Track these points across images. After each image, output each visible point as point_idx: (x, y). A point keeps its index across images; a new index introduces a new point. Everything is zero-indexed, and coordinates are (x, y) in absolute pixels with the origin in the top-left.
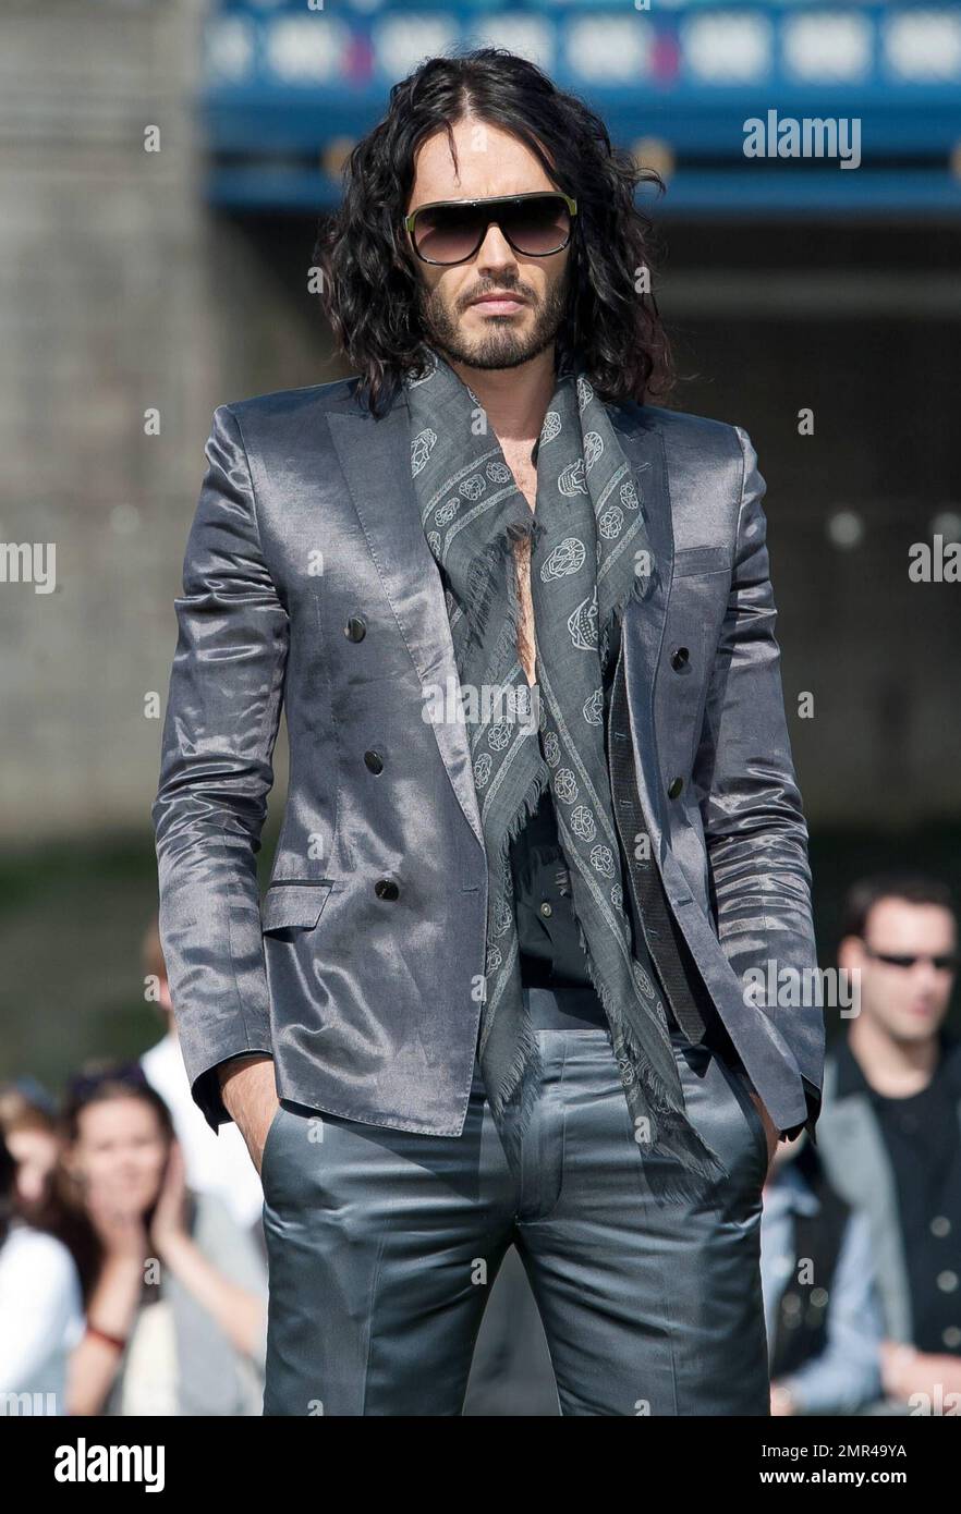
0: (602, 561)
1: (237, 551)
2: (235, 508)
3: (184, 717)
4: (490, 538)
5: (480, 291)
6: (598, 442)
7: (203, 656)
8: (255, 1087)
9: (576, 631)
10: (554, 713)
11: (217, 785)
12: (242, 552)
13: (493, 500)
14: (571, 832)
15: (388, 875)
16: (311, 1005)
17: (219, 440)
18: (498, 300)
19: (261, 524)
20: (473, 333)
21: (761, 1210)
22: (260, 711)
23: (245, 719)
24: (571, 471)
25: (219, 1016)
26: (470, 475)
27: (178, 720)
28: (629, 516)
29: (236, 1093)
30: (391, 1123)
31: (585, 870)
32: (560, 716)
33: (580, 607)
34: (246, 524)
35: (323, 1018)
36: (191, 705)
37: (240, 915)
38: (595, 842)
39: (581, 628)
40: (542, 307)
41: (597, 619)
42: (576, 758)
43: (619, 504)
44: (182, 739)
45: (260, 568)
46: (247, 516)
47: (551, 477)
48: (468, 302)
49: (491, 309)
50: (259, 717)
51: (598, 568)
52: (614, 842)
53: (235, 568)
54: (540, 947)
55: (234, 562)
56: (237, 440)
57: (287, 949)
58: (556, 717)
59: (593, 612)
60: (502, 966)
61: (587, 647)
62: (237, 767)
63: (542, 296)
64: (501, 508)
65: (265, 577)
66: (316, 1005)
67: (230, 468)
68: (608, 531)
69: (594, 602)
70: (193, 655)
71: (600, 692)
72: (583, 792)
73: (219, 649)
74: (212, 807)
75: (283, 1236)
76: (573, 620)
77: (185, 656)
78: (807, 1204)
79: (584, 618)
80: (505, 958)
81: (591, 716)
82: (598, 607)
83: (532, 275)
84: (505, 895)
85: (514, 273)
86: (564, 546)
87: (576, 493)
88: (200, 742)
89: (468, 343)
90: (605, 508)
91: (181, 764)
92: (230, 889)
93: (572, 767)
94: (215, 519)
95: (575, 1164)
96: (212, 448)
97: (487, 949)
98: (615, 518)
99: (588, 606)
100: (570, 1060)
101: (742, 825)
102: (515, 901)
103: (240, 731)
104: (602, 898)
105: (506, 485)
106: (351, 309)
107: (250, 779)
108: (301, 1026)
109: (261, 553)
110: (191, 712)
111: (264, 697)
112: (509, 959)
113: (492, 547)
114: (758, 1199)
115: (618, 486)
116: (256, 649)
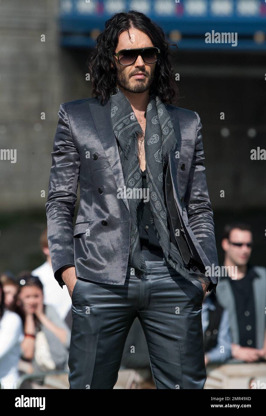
0: (163, 140)
1: (66, 139)
2: (66, 128)
3: (53, 182)
4: (131, 134)
5: (136, 72)
6: (161, 111)
7: (58, 166)
8: (70, 274)
9: (156, 157)
10: (151, 178)
11: (61, 198)
12: (68, 139)
13: (132, 125)
14: (155, 208)
15: (105, 219)
16: (85, 253)
17: (61, 111)
18: (140, 75)
19: (72, 132)
20: (133, 83)
21: (202, 308)
22: (72, 180)
23: (69, 182)
24: (155, 118)
25: (61, 256)
26: (126, 118)
27: (52, 183)
28: (170, 129)
29: (65, 276)
30: (106, 282)
31: (159, 217)
32: (152, 178)
33: (158, 151)
34: (68, 132)
35: (88, 256)
36: (55, 178)
37: (67, 231)
38: (161, 211)
39: (158, 157)
40: (150, 77)
41: (162, 155)
42: (157, 189)
43: (167, 126)
44: (52, 187)
45: (72, 143)
46: (68, 130)
47: (150, 119)
48: (132, 75)
49: (138, 77)
50: (72, 181)
51: (162, 142)
52: (166, 211)
53: (65, 143)
54: (146, 237)
55: (65, 142)
56: (66, 111)
57: (79, 240)
58: (151, 179)
59: (161, 153)
60: (135, 242)
61: (159, 162)
62: (67, 194)
63: (150, 74)
64: (134, 127)
65: (73, 145)
66: (86, 253)
67: (64, 118)
68: (165, 133)
69: (161, 150)
70: (56, 166)
71: (162, 173)
72: (158, 198)
73: (62, 164)
74: (60, 204)
75: (77, 313)
76: (156, 154)
77: (54, 166)
78: (212, 308)
79: (159, 154)
80: (136, 239)
81: (160, 179)
82: (162, 152)
83: (148, 68)
84: (136, 224)
85: (144, 68)
86: (154, 136)
87: (156, 123)
88: (57, 188)
89: (131, 86)
90: (164, 127)
91: (52, 194)
92: (65, 224)
93: (156, 192)
94: (61, 131)
95: (154, 296)
96: (60, 113)
97: (131, 237)
98: (167, 130)
99: (160, 151)
100: (153, 269)
101: (196, 212)
102: (138, 225)
103: (67, 185)
104: (163, 224)
105: (135, 121)
106: (97, 77)
107: (70, 197)
108: (82, 258)
109: (72, 139)
110: (55, 180)
111: (73, 176)
112: (137, 240)
113: (131, 136)
114: (201, 306)
115: (167, 122)
116: (72, 164)
